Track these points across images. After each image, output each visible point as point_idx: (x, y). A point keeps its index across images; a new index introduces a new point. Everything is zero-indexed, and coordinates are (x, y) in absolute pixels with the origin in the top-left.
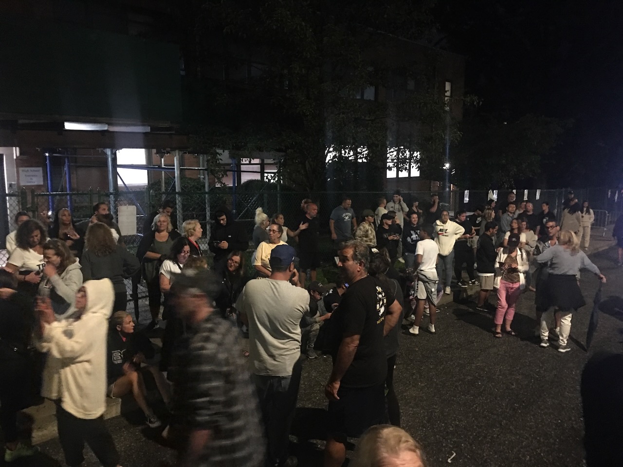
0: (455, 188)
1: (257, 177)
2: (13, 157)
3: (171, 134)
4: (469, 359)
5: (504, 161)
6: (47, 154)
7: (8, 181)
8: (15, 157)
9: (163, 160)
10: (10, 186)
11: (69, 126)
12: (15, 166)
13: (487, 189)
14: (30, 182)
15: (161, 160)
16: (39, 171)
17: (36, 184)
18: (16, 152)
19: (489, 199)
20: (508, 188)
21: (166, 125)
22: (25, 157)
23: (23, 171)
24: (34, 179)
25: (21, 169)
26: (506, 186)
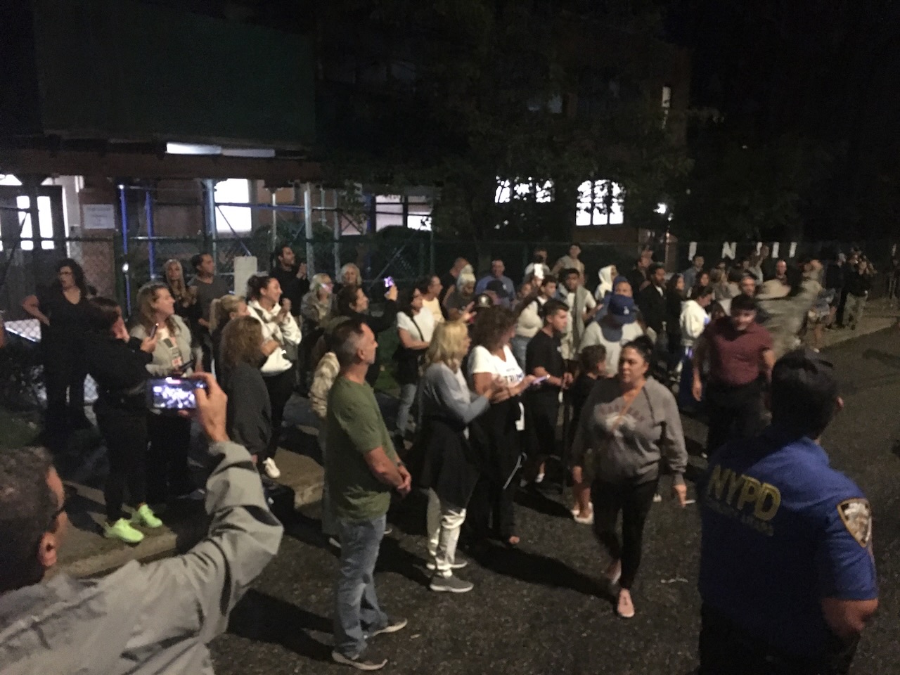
0: (674, 239)
1: (398, 221)
2: (74, 189)
3: (301, 159)
6: (121, 187)
7: (69, 222)
8: (77, 191)
9: (274, 196)
10: (72, 229)
11: (173, 148)
12: (78, 202)
14: (98, 225)
15: (272, 197)
16: (108, 210)
17: (105, 227)
18: (79, 183)
21: (294, 148)
22: (90, 190)
23: (89, 209)
24: (103, 221)
25: (85, 207)
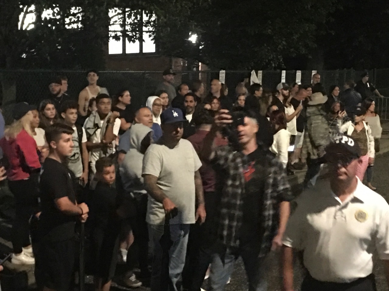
0: (206, 68)
4: (236, 284)
5: (270, 30)
13: (248, 69)
19: (252, 83)
20: (275, 68)
26: (273, 65)
